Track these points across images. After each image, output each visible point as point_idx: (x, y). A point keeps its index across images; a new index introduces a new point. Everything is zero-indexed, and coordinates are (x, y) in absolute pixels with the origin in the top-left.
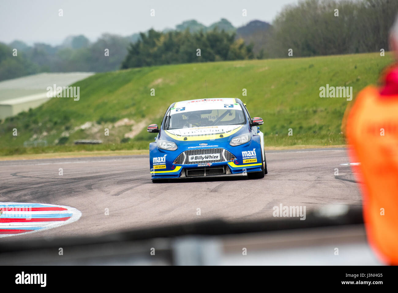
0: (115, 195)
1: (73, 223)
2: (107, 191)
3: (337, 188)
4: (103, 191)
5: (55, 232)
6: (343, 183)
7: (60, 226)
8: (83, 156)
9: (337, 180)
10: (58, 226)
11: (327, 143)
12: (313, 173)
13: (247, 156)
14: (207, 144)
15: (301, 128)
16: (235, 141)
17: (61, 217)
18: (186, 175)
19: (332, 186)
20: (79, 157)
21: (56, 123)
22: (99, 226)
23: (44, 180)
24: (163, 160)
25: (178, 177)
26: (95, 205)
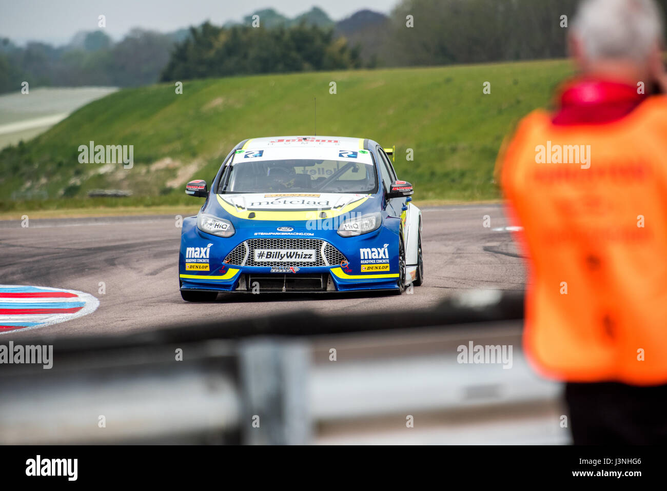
0: (152, 274)
1: (86, 316)
2: (138, 269)
3: (488, 265)
4: (132, 268)
5: (59, 330)
6: (496, 257)
7: (67, 320)
8: (102, 215)
9: (487, 253)
10: (64, 320)
11: (472, 197)
12: (450, 243)
13: (370, 258)
14: (293, 229)
15: (433, 174)
16: (348, 227)
17: (68, 307)
18: (247, 288)
19: (479, 262)
20: (96, 216)
21: (60, 165)
22: (126, 322)
23: (42, 251)
24: (206, 253)
25: (231, 289)
26: (120, 290)
